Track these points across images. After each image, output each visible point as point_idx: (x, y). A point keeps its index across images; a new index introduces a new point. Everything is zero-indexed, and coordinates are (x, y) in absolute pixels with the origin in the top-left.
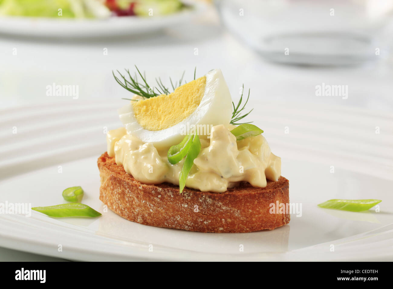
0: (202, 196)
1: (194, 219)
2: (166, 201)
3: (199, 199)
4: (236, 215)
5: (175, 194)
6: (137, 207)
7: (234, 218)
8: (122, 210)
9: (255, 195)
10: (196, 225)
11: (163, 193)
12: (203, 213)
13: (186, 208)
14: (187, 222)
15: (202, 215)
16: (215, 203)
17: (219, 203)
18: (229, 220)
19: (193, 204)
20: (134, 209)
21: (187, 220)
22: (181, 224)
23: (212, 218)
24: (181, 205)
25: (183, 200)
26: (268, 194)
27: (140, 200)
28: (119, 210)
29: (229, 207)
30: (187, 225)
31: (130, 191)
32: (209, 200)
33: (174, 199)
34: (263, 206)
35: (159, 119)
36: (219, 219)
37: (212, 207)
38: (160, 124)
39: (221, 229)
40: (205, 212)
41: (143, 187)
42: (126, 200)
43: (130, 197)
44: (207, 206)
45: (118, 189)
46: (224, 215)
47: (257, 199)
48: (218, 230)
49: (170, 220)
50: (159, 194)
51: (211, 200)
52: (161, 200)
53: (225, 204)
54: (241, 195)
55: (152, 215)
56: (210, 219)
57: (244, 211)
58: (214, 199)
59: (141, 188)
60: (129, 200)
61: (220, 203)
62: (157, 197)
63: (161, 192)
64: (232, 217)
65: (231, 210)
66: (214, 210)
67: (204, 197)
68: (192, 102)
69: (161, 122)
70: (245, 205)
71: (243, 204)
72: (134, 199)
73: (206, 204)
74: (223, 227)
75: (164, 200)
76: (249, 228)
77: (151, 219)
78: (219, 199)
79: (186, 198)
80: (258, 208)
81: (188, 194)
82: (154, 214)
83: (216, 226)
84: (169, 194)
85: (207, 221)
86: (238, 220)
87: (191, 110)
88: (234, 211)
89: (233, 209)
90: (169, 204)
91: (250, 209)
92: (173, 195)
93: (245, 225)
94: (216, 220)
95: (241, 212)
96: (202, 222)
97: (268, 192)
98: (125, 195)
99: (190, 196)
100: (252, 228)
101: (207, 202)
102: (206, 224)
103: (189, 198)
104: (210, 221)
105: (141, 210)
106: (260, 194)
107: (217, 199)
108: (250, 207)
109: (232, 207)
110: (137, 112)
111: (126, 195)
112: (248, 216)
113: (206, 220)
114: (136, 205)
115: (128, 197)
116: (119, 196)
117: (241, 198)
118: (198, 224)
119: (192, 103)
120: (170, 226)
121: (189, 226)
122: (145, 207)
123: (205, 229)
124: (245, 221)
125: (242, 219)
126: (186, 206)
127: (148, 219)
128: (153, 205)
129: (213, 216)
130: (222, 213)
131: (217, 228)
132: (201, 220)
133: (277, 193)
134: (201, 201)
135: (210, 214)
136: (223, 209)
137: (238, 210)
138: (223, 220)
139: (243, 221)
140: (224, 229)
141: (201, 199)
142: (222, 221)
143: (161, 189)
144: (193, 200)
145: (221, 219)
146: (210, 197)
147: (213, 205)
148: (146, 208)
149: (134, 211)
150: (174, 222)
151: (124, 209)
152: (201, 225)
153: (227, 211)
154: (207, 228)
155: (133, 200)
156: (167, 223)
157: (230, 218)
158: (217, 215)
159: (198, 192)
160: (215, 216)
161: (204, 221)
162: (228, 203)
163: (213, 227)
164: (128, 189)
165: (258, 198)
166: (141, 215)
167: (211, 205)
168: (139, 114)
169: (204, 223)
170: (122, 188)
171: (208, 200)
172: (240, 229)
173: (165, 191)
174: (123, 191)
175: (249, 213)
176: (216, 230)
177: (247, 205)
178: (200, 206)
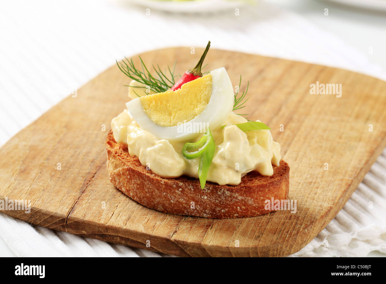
0: (221, 189)
1: (213, 208)
2: (186, 193)
3: (218, 192)
4: (250, 203)
5: (195, 187)
6: (157, 197)
7: (248, 206)
8: (140, 198)
9: (266, 185)
10: (214, 213)
11: (184, 186)
12: (222, 203)
13: (206, 199)
14: (206, 211)
15: (220, 205)
16: (232, 195)
17: (235, 194)
18: (244, 207)
19: (212, 196)
20: (154, 198)
21: (206, 209)
22: (200, 212)
23: (229, 206)
24: (201, 197)
25: (203, 193)
26: (276, 182)
27: (160, 192)
28: (137, 197)
29: (244, 197)
30: (206, 213)
31: (149, 183)
32: (228, 193)
33: (194, 192)
34: (272, 192)
35: (170, 114)
36: (235, 207)
37: (230, 198)
38: (172, 119)
39: (236, 215)
40: (223, 203)
41: (164, 182)
42: (146, 190)
43: (150, 188)
44: (226, 197)
45: (136, 180)
46: (239, 204)
47: (267, 188)
48: (233, 216)
49: (190, 210)
50: (180, 187)
51: (229, 192)
52: (181, 193)
53: (241, 195)
54: (255, 186)
55: (172, 205)
56: (227, 208)
57: (257, 199)
58: (232, 191)
59: (163, 182)
60: (148, 191)
61: (237, 194)
62: (178, 190)
63: (182, 186)
64: (246, 205)
65: (245, 199)
66: (231, 200)
67: (223, 190)
68: (201, 99)
69: (172, 117)
70: (257, 194)
71: (256, 194)
72: (154, 191)
73: (224, 196)
74: (238, 213)
75: (185, 192)
76: (260, 212)
77: (172, 208)
78: (236, 191)
79: (206, 191)
80: (268, 195)
81: (208, 188)
82: (174, 204)
83: (232, 213)
84: (189, 188)
85: (224, 210)
86: (251, 207)
87: (202, 107)
88: (248, 200)
89: (248, 198)
90: (189, 196)
91: (261, 196)
92: (193, 189)
93: (257, 210)
94: (232, 208)
95: (254, 200)
96: (220, 211)
97: (276, 180)
98: (144, 185)
99: (209, 189)
100: (262, 211)
101: (226, 195)
102: (223, 212)
103: (209, 191)
104: (227, 210)
105: (161, 200)
106: (270, 183)
107: (235, 191)
108: (261, 195)
109: (247, 196)
110: (147, 107)
111: (146, 186)
112: (260, 203)
113: (224, 208)
114: (156, 196)
115: (148, 188)
116: (138, 186)
117: (254, 188)
118: (215, 212)
119: (201, 101)
120: (190, 214)
121: (207, 214)
122: (165, 198)
123: (222, 216)
124: (257, 207)
125: (254, 205)
126: (206, 197)
127: (169, 208)
128: (174, 197)
129: (230, 205)
130: (238, 202)
131: (232, 214)
132: (219, 209)
133: (283, 180)
134: (219, 193)
135: (227, 204)
136: (239, 199)
137: (251, 199)
138: (238, 207)
139: (255, 207)
140: (239, 215)
141: (220, 192)
142: (237, 209)
143: (182, 184)
144: (212, 193)
145: (237, 207)
146: (228, 190)
147: (231, 196)
148: (167, 199)
149: (153, 200)
150: (194, 211)
151: (143, 197)
152: (219, 213)
153: (242, 200)
154: (224, 215)
155: (152, 191)
156: (187, 212)
157: (244, 206)
158: (234, 204)
159: (217, 186)
160: (231, 205)
161: (222, 209)
162: (243, 194)
163: (229, 214)
164: (148, 182)
165: (268, 186)
166: (162, 205)
167: (229, 197)
168: (148, 109)
169: (222, 212)
170: (141, 180)
171: (226, 193)
172: (252, 214)
173: (185, 185)
174: (142, 182)
175: (261, 200)
176: (232, 216)
177: (259, 194)
178: (219, 197)
